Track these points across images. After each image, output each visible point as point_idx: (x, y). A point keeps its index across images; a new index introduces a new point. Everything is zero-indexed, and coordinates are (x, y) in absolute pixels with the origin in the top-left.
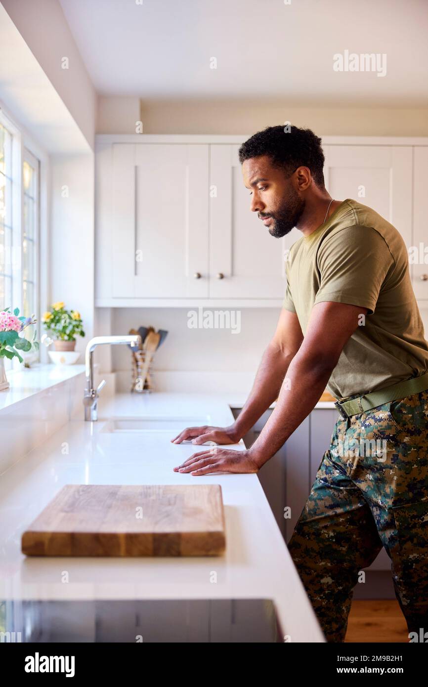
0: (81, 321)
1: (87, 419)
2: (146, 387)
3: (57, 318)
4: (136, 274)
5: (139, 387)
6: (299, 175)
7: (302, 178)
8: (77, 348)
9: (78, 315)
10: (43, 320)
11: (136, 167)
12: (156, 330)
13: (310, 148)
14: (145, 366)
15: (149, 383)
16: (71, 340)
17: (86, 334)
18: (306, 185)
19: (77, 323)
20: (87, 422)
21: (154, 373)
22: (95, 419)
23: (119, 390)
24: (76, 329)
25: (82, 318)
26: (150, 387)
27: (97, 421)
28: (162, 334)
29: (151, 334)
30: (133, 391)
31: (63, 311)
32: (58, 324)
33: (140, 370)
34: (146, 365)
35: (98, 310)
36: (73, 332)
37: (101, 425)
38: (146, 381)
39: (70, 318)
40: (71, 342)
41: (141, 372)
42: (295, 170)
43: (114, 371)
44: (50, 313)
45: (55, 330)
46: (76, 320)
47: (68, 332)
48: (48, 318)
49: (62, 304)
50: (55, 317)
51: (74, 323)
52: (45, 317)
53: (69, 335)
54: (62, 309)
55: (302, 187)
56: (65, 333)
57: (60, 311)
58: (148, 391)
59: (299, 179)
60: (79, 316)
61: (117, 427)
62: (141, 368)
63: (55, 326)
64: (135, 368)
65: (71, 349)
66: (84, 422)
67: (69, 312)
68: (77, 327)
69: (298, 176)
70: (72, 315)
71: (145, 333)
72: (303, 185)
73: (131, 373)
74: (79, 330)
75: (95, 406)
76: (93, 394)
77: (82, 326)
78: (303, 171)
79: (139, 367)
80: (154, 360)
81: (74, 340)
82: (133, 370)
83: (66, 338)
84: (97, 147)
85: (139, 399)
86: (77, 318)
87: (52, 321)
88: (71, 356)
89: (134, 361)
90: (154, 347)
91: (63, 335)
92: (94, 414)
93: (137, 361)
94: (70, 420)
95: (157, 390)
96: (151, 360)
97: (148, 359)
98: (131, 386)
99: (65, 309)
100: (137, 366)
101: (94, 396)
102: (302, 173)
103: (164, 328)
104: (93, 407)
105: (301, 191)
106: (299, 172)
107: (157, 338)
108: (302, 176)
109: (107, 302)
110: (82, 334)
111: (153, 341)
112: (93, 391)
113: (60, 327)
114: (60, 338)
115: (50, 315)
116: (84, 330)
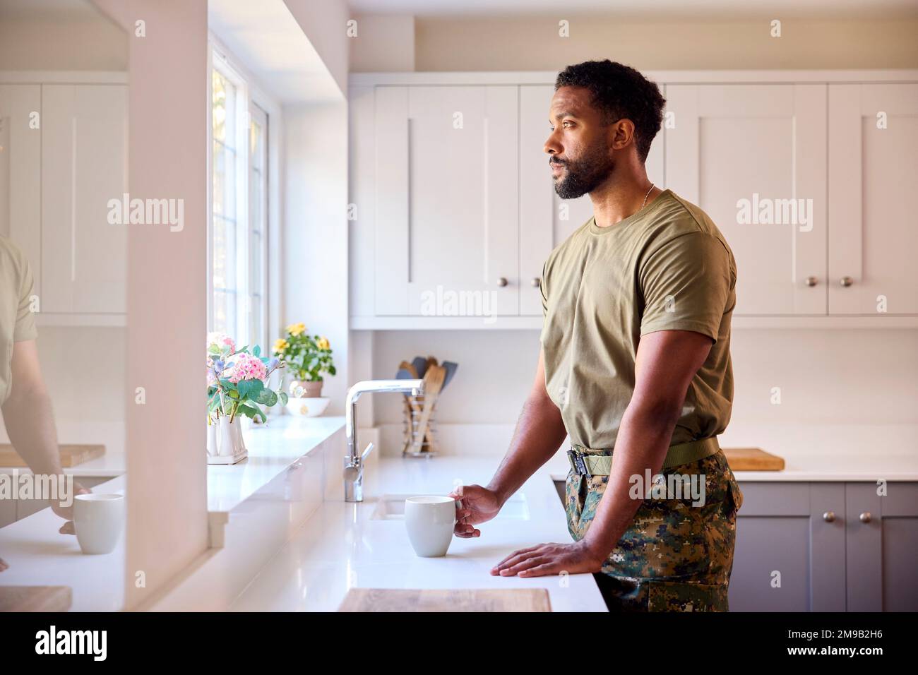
0: (330, 351)
1: (349, 499)
2: (424, 449)
3: (294, 347)
4: (410, 280)
5: (415, 448)
6: (619, 129)
7: (622, 134)
8: (324, 392)
9: (326, 343)
10: (274, 350)
11: (410, 121)
12: (440, 363)
13: (647, 103)
14: (423, 417)
15: (430, 443)
16: (316, 379)
17: (338, 372)
18: (624, 144)
19: (325, 355)
20: (348, 503)
21: (438, 427)
22: (359, 499)
23: (385, 452)
24: (323, 364)
25: (331, 347)
26: (430, 449)
27: (362, 501)
28: (450, 368)
29: (432, 368)
30: (405, 454)
31: (304, 338)
32: (296, 357)
33: (415, 423)
34: (425, 415)
35: (354, 334)
36: (318, 367)
37: (369, 509)
38: (425, 440)
39: (315, 347)
40: (315, 383)
41: (418, 426)
42: (617, 121)
43: (376, 424)
44: (284, 341)
45: (291, 365)
46: (322, 351)
47: (311, 368)
48: (281, 347)
49: (302, 326)
50: (291, 345)
51: (321, 355)
52: (277, 345)
53: (313, 373)
54: (301, 334)
55: (617, 145)
56: (307, 370)
57: (299, 337)
58: (428, 455)
59: (617, 134)
60: (328, 344)
61: (390, 511)
62: (418, 420)
63: (292, 359)
64: (409, 420)
65: (315, 393)
66: (344, 503)
67: (313, 339)
68: (325, 361)
69: (617, 129)
70: (318, 343)
71: (422, 367)
72: (619, 143)
73: (403, 427)
74: (328, 364)
75: (360, 480)
76: (357, 463)
77: (331, 358)
78: (626, 126)
79: (415, 418)
80: (436, 408)
81: (320, 379)
82: (405, 422)
83: (308, 376)
84: (351, 92)
85: (415, 467)
86: (325, 347)
87: (288, 351)
88: (317, 405)
89: (408, 410)
90: (437, 387)
91: (303, 373)
92: (359, 492)
93: (411, 410)
94: (324, 501)
95: (441, 454)
96: (433, 408)
97: (428, 406)
98: (403, 447)
99: (306, 334)
100: (412, 416)
101: (358, 465)
102: (624, 129)
103: (451, 359)
104: (357, 482)
105: (614, 150)
106: (621, 125)
107: (442, 374)
108: (622, 131)
109: (366, 322)
110: (332, 371)
111: (435, 379)
112: (357, 459)
113: (299, 360)
114: (299, 377)
115: (285, 344)
116: (335, 365)
